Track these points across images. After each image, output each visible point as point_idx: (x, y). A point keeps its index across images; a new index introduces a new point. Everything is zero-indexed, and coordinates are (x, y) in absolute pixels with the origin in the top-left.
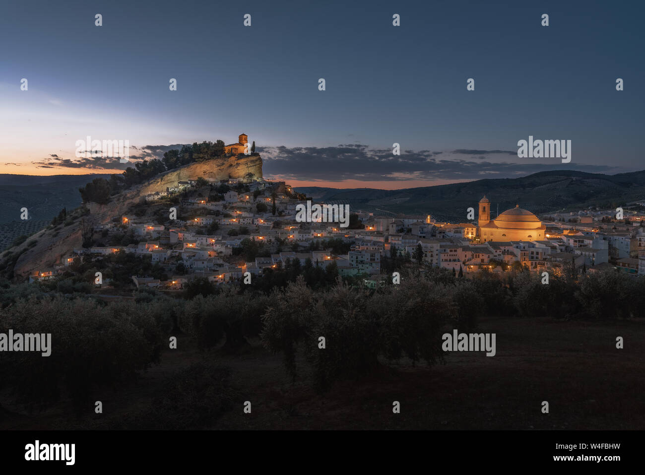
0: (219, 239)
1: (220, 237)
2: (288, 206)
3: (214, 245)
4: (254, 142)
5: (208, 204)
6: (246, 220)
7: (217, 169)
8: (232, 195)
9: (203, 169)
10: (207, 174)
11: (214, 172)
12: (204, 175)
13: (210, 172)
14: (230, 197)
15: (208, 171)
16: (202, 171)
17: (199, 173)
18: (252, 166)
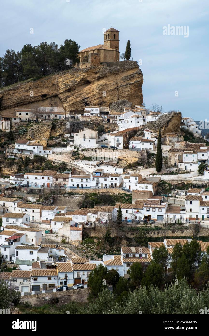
0: (63, 212)
1: (63, 209)
2: (184, 155)
3: (53, 223)
4: (129, 42)
5: (47, 151)
6: (109, 179)
7: (65, 91)
8: (87, 137)
9: (41, 91)
10: (47, 99)
11: (61, 96)
12: (43, 100)
13: (53, 95)
14: (85, 140)
15: (49, 94)
16: (40, 94)
17: (35, 97)
18: (125, 85)
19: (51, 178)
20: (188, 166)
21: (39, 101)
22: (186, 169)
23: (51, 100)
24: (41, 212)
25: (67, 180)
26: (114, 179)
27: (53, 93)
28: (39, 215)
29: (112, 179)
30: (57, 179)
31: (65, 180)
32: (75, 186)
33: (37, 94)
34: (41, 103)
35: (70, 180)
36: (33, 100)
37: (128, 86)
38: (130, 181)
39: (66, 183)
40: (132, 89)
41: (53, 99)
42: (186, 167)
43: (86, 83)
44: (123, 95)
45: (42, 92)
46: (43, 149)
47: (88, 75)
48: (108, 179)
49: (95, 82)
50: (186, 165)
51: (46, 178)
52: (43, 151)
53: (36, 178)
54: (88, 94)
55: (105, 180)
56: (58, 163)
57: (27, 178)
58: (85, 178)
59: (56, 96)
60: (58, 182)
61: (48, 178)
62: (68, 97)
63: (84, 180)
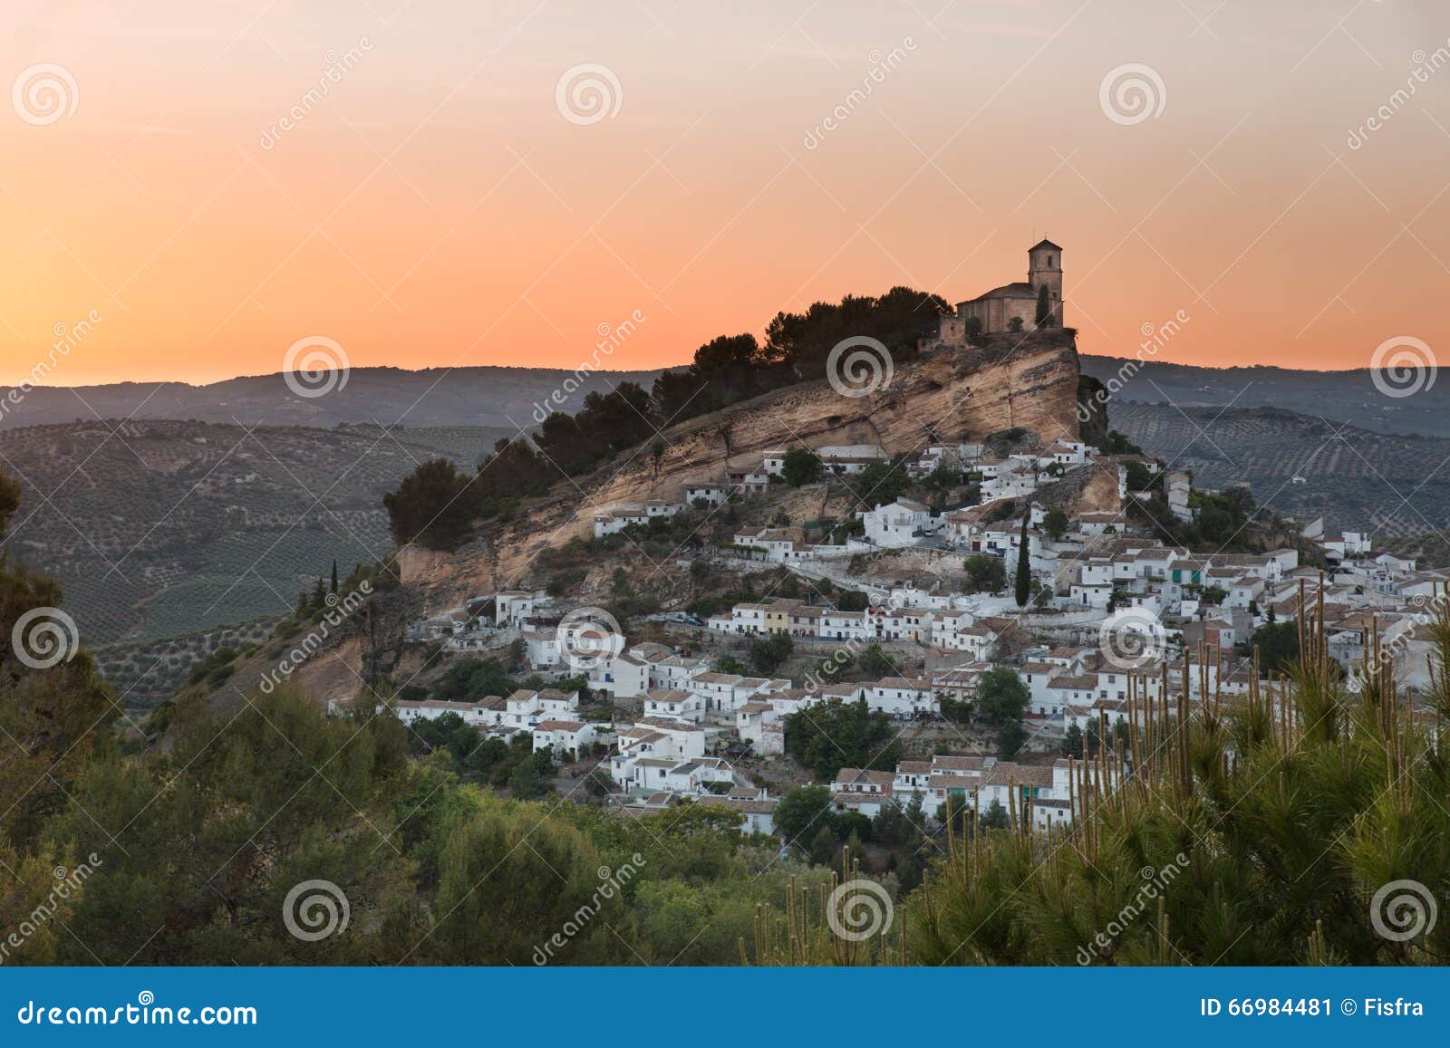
5: (801, 554)
7: (883, 407)
8: (891, 520)
9: (825, 408)
10: (843, 426)
11: (873, 418)
12: (833, 430)
13: (857, 416)
14: (886, 528)
15: (845, 416)
16: (823, 416)
17: (811, 424)
18: (1028, 391)
19: (785, 615)
20: (1090, 592)
21: (822, 432)
22: (1085, 601)
23: (853, 430)
24: (733, 692)
25: (816, 621)
26: (913, 621)
27: (854, 414)
28: (730, 699)
29: (909, 621)
30: (796, 621)
31: (812, 621)
32: (834, 635)
33: (814, 415)
34: (827, 435)
35: (823, 621)
36: (805, 431)
37: (1037, 392)
38: (943, 628)
39: (814, 627)
40: (1048, 400)
41: (858, 426)
42: (1085, 595)
43: (932, 389)
44: (1024, 416)
45: (828, 411)
46: (794, 550)
47: (934, 370)
48: (900, 620)
49: (952, 386)
50: (1087, 591)
51: (775, 615)
52: (793, 553)
53: (756, 616)
54: (934, 414)
55: (896, 623)
56: (812, 581)
57: (739, 614)
58: (853, 617)
59: (864, 419)
60: (798, 627)
61: (780, 617)
62: (890, 421)
63: (852, 622)
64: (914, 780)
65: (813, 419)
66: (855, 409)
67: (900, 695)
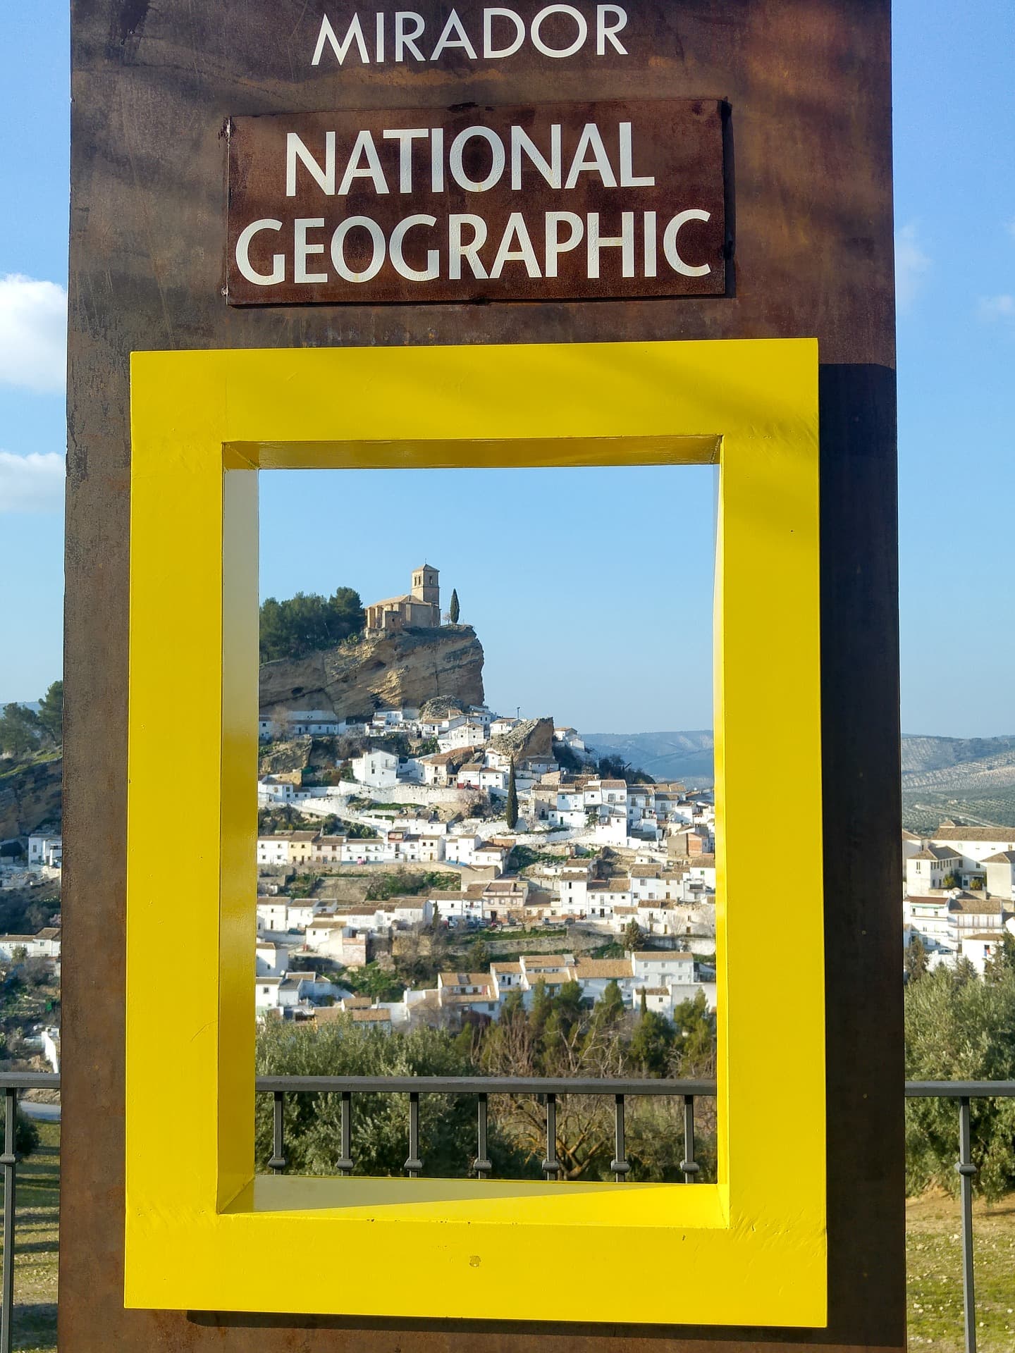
0: (328, 910)
2: (559, 797)
4: (455, 593)
5: (301, 796)
6: (419, 845)
7: (338, 681)
8: (378, 765)
9: (290, 681)
10: (304, 696)
11: (327, 689)
12: (295, 699)
13: (314, 689)
14: (373, 772)
15: (307, 687)
16: (288, 687)
17: (279, 693)
18: (450, 669)
19: (309, 845)
20: (566, 816)
21: (287, 700)
22: (562, 822)
23: (311, 697)
24: (287, 912)
25: (338, 848)
26: (428, 844)
27: (313, 686)
28: (284, 918)
29: (424, 844)
30: (319, 849)
31: (334, 848)
32: (355, 859)
33: (282, 686)
34: (291, 702)
35: (345, 848)
36: (275, 699)
37: (457, 669)
38: (458, 847)
39: (337, 854)
40: (463, 676)
41: (315, 695)
42: (562, 818)
43: (377, 667)
44: (446, 688)
45: (293, 683)
46: (293, 791)
47: (381, 652)
48: (416, 844)
49: (394, 665)
50: (563, 814)
51: (298, 845)
52: (294, 794)
53: (280, 846)
54: (381, 686)
55: (412, 846)
56: (321, 816)
57: (262, 846)
58: (371, 843)
59: (320, 690)
60: (322, 854)
61: (303, 847)
62: (344, 691)
63: (372, 847)
64: (509, 979)
65: (281, 689)
66: (314, 682)
67: (452, 905)
